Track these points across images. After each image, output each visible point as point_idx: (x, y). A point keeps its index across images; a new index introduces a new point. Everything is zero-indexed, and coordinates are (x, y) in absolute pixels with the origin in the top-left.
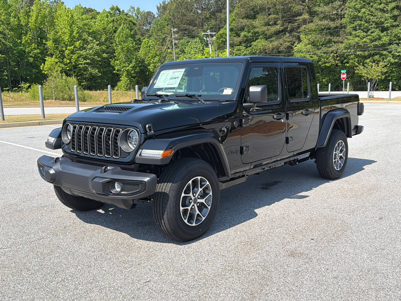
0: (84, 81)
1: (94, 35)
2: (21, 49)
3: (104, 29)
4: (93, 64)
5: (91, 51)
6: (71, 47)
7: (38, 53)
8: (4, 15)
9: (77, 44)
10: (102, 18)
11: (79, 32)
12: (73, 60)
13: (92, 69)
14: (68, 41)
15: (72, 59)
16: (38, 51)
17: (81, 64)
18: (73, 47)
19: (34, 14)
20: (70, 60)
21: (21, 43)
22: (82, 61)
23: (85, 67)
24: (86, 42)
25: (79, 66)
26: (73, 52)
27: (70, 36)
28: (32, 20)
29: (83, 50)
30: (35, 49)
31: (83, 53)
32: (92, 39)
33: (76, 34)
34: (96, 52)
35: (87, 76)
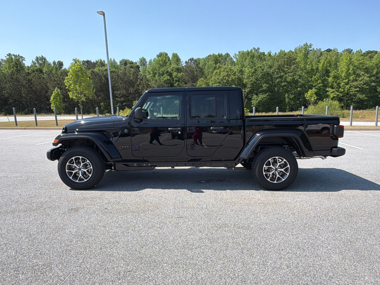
0: (353, 103)
1: (367, 70)
2: (311, 84)
3: (376, 65)
4: (362, 91)
5: (361, 82)
6: (346, 81)
7: (321, 86)
8: (303, 64)
9: (351, 78)
10: (378, 57)
11: (354, 69)
12: (346, 90)
13: (360, 95)
14: (345, 76)
15: (346, 88)
16: (321, 85)
17: (352, 92)
18: (347, 80)
19: (322, 61)
20: (344, 89)
21: (311, 80)
22: (353, 89)
23: (355, 93)
24: (359, 76)
25: (350, 93)
26: (347, 84)
27: (346, 73)
28: (320, 65)
29: (356, 82)
30: (320, 83)
31: (355, 83)
32: (363, 73)
33: (351, 71)
34: (366, 82)
35: (355, 100)
